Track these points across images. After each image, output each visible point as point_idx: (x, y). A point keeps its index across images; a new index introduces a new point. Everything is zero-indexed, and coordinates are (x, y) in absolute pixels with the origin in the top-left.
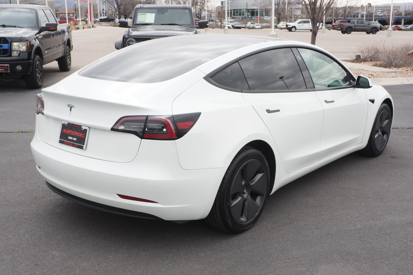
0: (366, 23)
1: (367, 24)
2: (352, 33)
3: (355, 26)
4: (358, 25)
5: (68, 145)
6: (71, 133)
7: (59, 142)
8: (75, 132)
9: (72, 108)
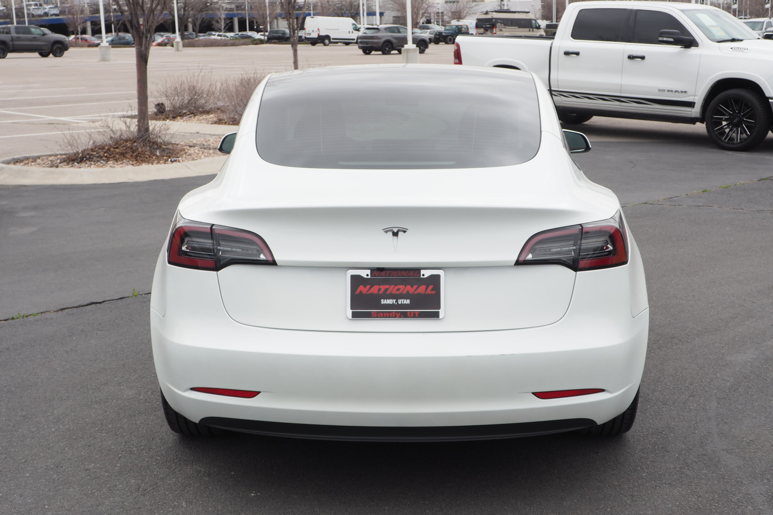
0: (36, 33)
1: (38, 34)
2: (9, 55)
3: (13, 39)
4: (19, 37)
5: (386, 317)
6: (386, 290)
7: (352, 317)
8: (401, 287)
9: (400, 234)
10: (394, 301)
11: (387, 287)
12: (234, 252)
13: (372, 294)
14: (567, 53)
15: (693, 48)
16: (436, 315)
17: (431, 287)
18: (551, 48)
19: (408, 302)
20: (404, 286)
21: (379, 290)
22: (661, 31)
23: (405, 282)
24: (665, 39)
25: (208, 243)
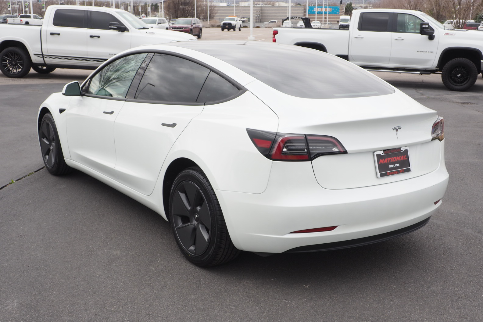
5: (393, 174)
6: (390, 160)
7: (381, 177)
8: (395, 158)
9: (399, 130)
10: (394, 165)
11: (390, 158)
12: (318, 149)
13: (385, 163)
14: (52, 34)
15: (125, 32)
16: (409, 170)
17: (405, 156)
18: (41, 31)
19: (398, 165)
20: (396, 157)
21: (388, 160)
22: (111, 22)
23: (396, 155)
24: (112, 27)
25: (302, 145)
